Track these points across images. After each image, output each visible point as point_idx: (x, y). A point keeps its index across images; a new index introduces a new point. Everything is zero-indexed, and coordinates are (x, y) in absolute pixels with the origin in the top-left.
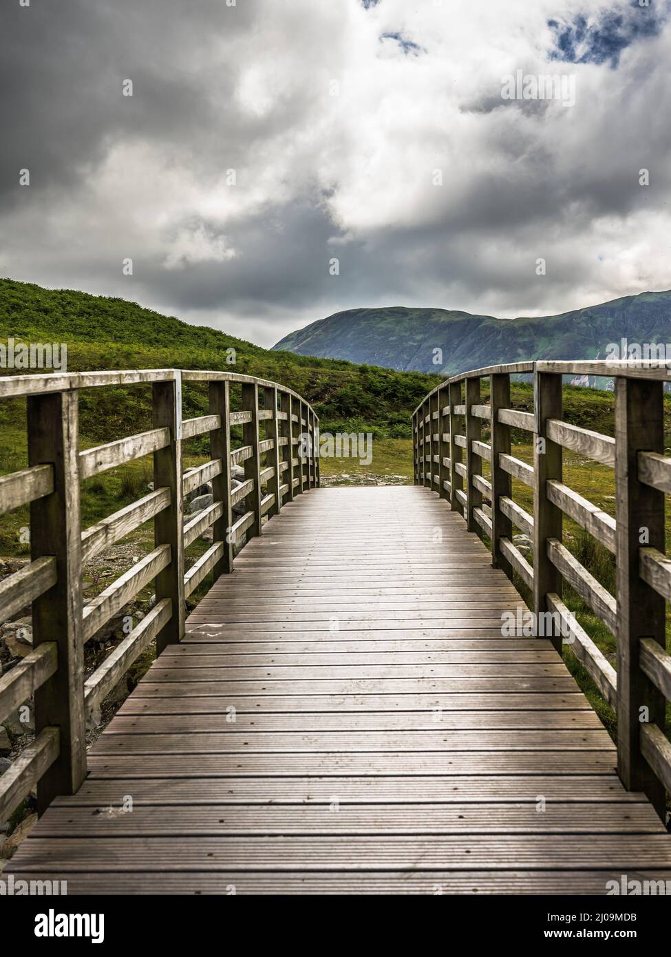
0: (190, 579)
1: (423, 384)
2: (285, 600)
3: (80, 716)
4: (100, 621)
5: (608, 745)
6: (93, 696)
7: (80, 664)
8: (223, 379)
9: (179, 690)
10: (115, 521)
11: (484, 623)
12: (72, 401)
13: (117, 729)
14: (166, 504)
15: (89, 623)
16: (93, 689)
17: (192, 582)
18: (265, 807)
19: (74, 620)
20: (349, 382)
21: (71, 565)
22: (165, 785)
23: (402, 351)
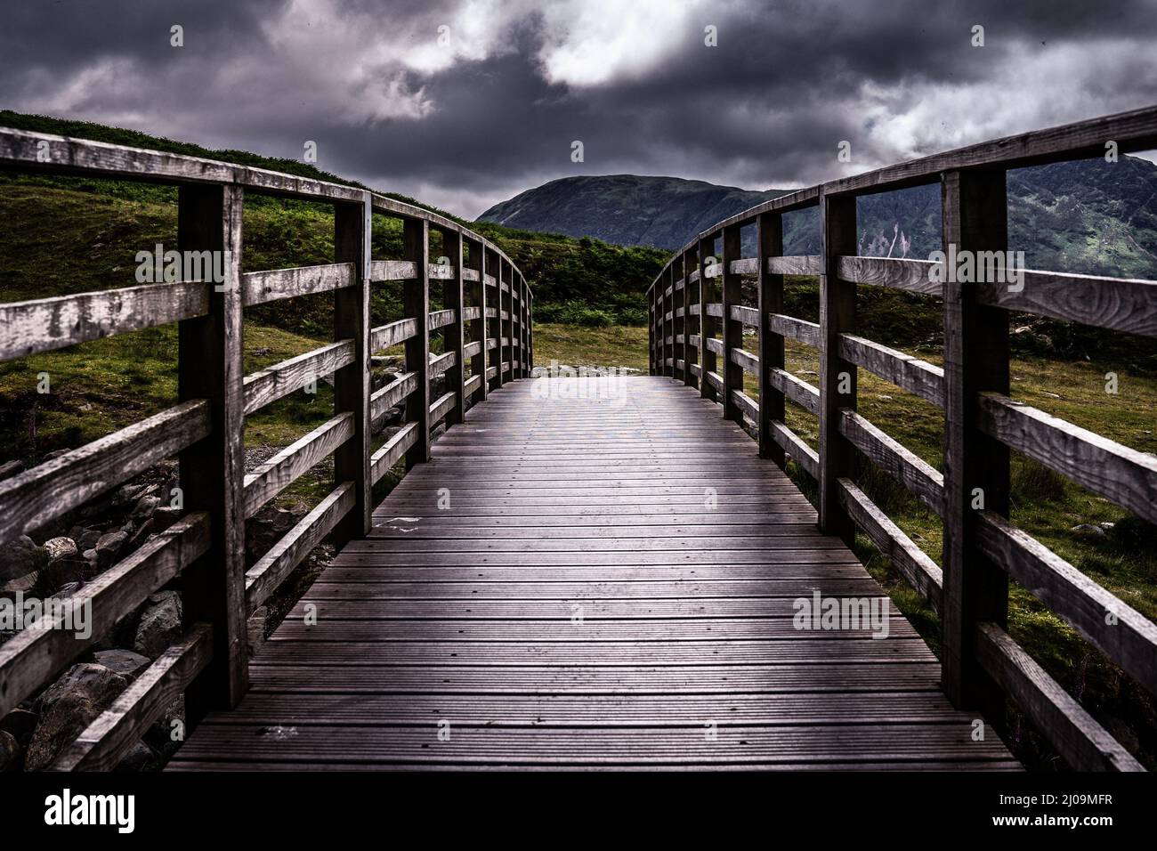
0: (378, 461)
1: (658, 261)
2: (498, 492)
3: (240, 610)
4: (265, 494)
5: (925, 657)
6: (255, 590)
7: (240, 543)
8: (421, 216)
9: (366, 592)
10: (286, 368)
11: (754, 518)
12: (236, 199)
13: (287, 634)
14: (349, 359)
15: (252, 494)
16: (257, 580)
17: (380, 465)
18: (482, 730)
19: (232, 484)
20: (567, 257)
21: (230, 412)
22: (350, 702)
23: (630, 228)
